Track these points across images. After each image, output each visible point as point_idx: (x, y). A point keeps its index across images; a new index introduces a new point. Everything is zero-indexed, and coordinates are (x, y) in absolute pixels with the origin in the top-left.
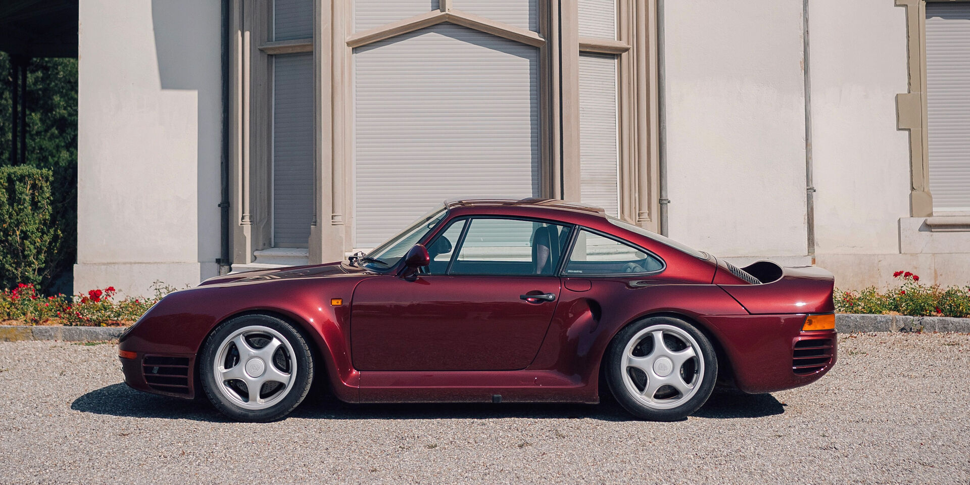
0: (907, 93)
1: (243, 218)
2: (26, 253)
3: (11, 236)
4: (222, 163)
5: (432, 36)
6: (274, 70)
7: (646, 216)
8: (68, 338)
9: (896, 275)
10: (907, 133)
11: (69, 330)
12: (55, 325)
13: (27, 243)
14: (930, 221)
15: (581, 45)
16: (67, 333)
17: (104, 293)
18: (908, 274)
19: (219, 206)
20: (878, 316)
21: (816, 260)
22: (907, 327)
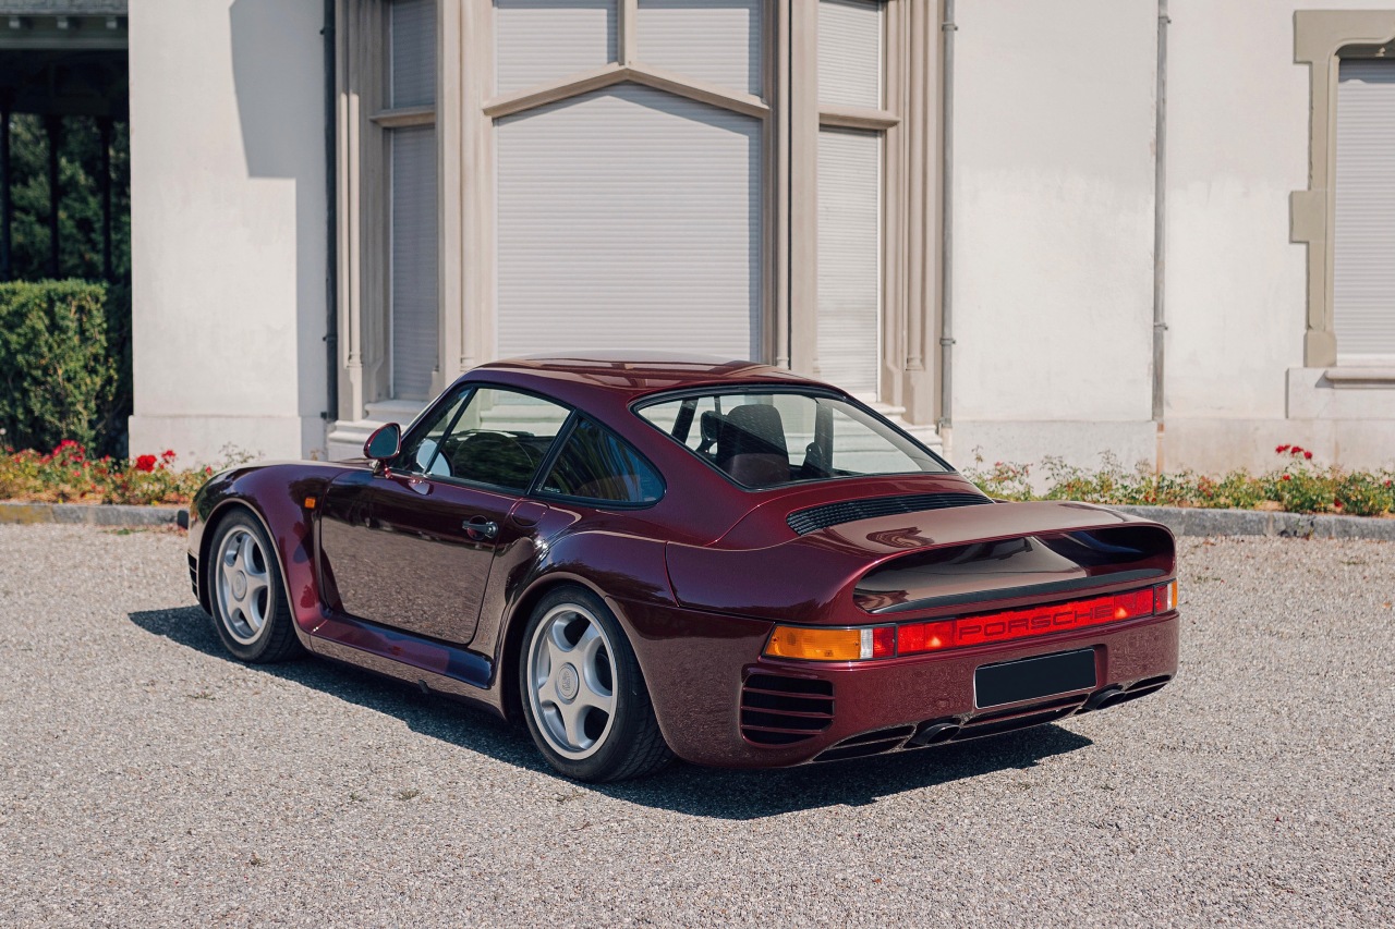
0: (1306, 189)
1: (350, 357)
2: (70, 399)
3: (51, 376)
4: (327, 280)
5: (607, 101)
6: (392, 149)
7: (916, 362)
8: (103, 521)
9: (1279, 450)
10: (1304, 247)
11: (106, 509)
13: (71, 386)
14: (1333, 373)
15: (822, 116)
16: (100, 514)
17: (160, 460)
18: (1296, 450)
19: (324, 339)
20: (1249, 512)
21: (1165, 425)
22: (1289, 530)
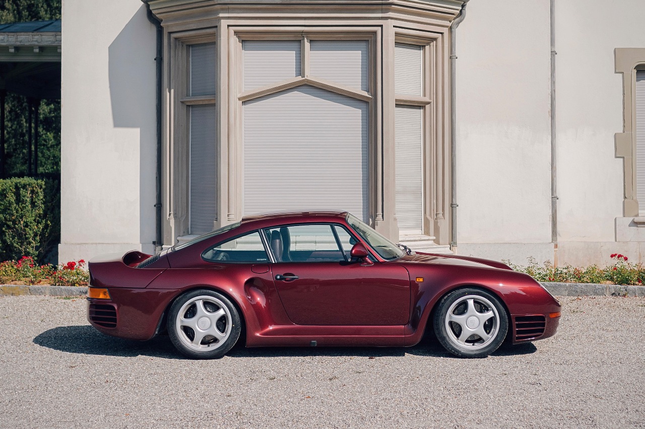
0: (622, 132)
1: (170, 215)
2: (27, 236)
3: (17, 224)
4: (157, 177)
5: (295, 94)
6: (191, 115)
7: (440, 215)
8: (53, 294)
9: (612, 256)
10: (622, 159)
11: (54, 288)
12: (45, 285)
13: (27, 229)
14: (637, 219)
15: (396, 100)
16: (52, 291)
17: (77, 264)
18: (620, 256)
19: (155, 206)
20: (597, 285)
21: (558, 245)
22: (616, 293)
